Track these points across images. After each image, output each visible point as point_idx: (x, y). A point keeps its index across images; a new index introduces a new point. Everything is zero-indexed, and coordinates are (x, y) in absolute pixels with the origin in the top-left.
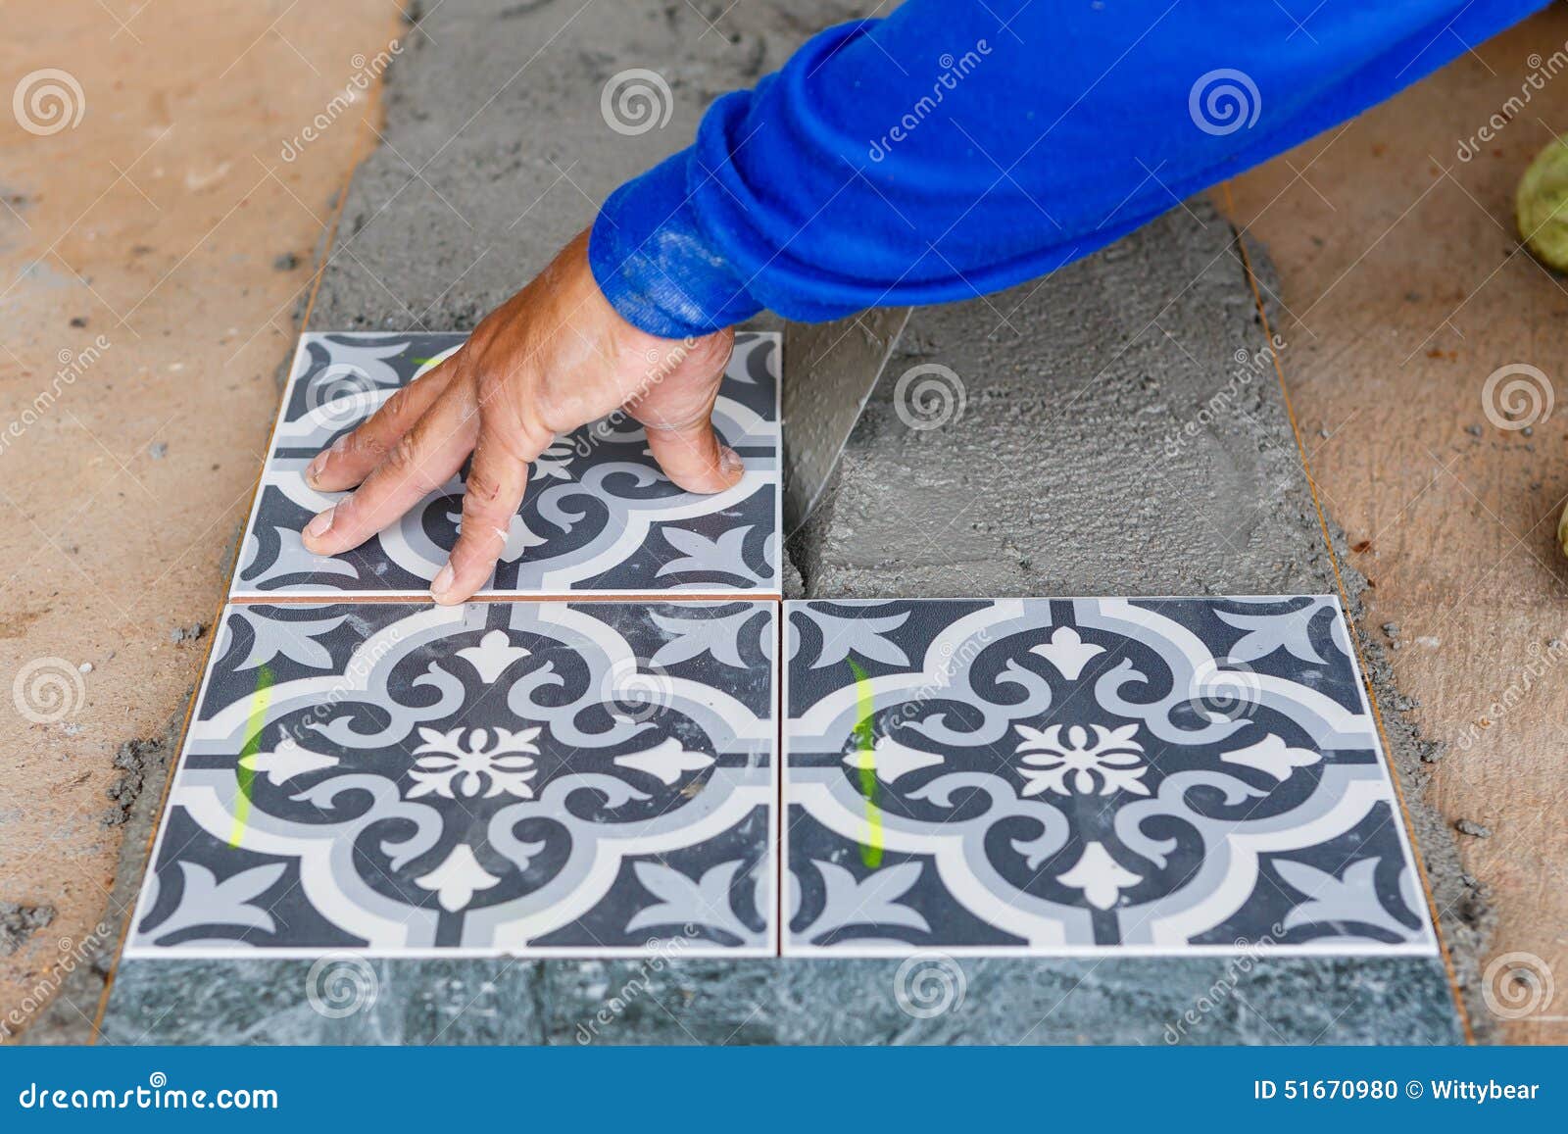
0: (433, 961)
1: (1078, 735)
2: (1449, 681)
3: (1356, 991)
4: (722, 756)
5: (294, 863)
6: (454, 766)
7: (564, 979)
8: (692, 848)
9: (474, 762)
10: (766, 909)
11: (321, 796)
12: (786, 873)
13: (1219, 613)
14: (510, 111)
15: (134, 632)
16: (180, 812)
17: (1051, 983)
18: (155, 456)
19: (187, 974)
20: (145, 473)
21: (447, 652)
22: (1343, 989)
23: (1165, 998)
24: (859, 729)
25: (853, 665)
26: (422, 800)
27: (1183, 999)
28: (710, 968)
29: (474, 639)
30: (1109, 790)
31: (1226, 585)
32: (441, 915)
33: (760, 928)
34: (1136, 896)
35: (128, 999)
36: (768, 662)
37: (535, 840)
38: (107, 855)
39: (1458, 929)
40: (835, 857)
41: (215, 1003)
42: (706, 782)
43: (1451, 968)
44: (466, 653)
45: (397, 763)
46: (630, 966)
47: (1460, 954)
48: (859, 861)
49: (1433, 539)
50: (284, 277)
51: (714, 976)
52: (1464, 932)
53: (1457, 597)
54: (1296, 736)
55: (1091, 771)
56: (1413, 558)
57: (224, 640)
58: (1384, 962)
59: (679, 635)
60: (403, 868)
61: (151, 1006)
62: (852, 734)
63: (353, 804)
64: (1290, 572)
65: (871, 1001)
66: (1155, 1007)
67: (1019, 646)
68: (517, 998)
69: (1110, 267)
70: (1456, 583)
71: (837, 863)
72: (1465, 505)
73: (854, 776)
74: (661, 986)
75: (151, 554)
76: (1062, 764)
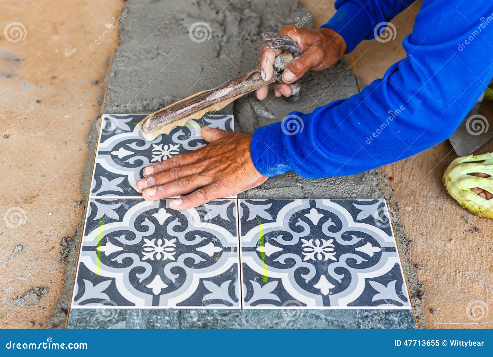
0: (152, 310)
1: (318, 242)
2: (413, 221)
3: (391, 320)
4: (225, 248)
5: (113, 280)
6: (154, 251)
7: (186, 315)
8: (218, 276)
9: (159, 249)
10: (238, 295)
11: (119, 259)
12: (243, 284)
13: (354, 204)
14: (155, 36)
15: (62, 202)
16: (82, 264)
17: (312, 317)
18: (63, 146)
19: (88, 313)
20: (61, 151)
21: (149, 214)
22: (387, 319)
23: (342, 322)
24: (260, 240)
25: (258, 220)
26: (146, 261)
27: (346, 322)
28: (224, 312)
29: (156, 211)
30: (326, 259)
31: (356, 195)
32: (153, 296)
33: (237, 301)
34: (334, 291)
35: (73, 321)
36: (235, 219)
37: (177, 274)
38: (61, 272)
39: (417, 300)
40: (255, 279)
41: (96, 322)
42: (220, 256)
43: (414, 311)
44: (155, 215)
45: (138, 249)
46: (204, 312)
47: (417, 307)
48: (262, 281)
49: (410, 176)
50: (95, 87)
51: (225, 315)
52: (418, 301)
53: (416, 194)
54: (375, 243)
55: (321, 253)
56: (404, 182)
57: (89, 210)
58: (398, 311)
59: (211, 210)
60: (142, 282)
61: (79, 323)
62: (258, 241)
63: (128, 262)
64: (373, 192)
65: (266, 322)
66: (339, 325)
67: (301, 214)
68: (175, 321)
69: (323, 91)
70: (416, 191)
71: (256, 281)
72: (418, 165)
73: (259, 254)
74: (212, 318)
75: (65, 178)
76: (314, 251)
